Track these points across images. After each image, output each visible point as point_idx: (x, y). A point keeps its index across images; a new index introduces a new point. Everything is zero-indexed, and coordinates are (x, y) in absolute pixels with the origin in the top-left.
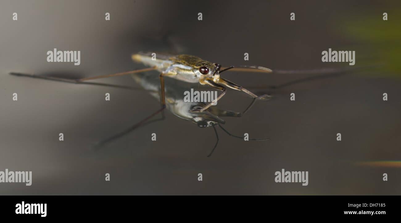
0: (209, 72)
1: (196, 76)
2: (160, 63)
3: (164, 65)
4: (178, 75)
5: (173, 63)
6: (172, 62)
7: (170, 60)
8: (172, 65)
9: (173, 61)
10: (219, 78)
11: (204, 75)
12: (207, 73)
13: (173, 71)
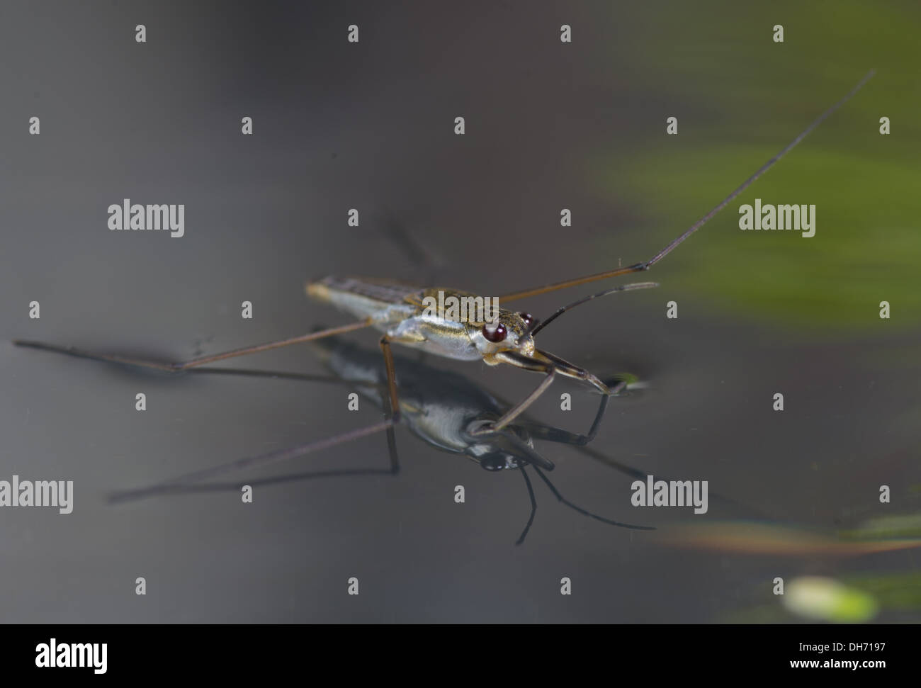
0: (506, 335)
1: (474, 345)
2: (379, 309)
3: (390, 316)
4: (427, 341)
5: (415, 311)
6: (411, 308)
7: (406, 303)
8: (411, 316)
9: (412, 306)
10: (532, 350)
11: (493, 343)
12: (502, 339)
13: (414, 332)
